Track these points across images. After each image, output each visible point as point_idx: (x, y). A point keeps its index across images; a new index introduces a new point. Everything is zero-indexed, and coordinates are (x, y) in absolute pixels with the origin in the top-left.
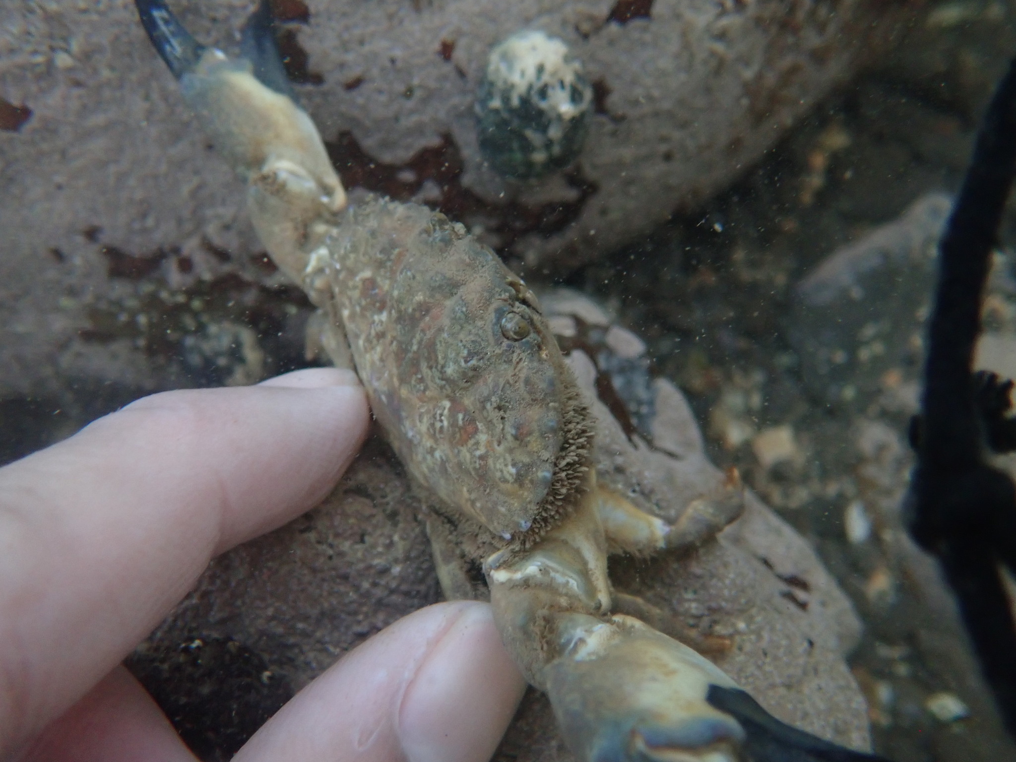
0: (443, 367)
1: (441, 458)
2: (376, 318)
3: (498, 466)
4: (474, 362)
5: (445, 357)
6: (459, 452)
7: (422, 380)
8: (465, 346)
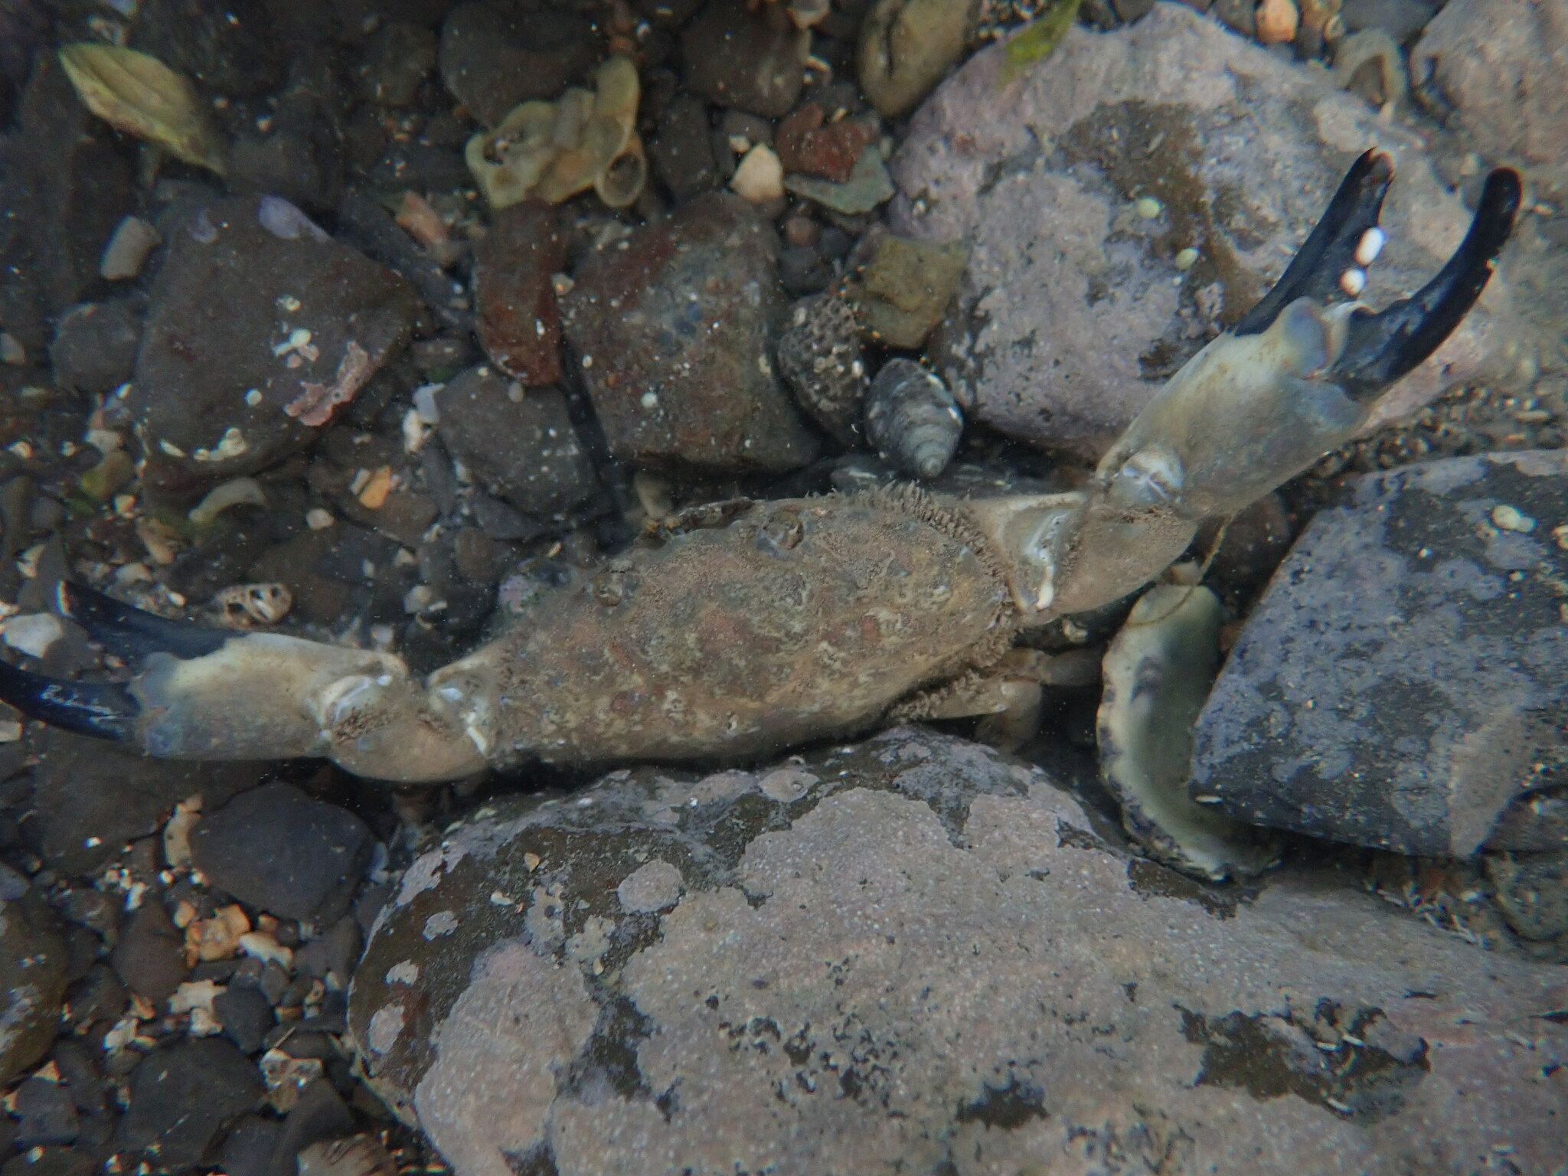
0: (787, 634)
1: (869, 675)
2: (666, 706)
3: (926, 606)
4: (804, 594)
5: (778, 628)
6: (882, 649)
7: (781, 667)
8: (782, 599)
